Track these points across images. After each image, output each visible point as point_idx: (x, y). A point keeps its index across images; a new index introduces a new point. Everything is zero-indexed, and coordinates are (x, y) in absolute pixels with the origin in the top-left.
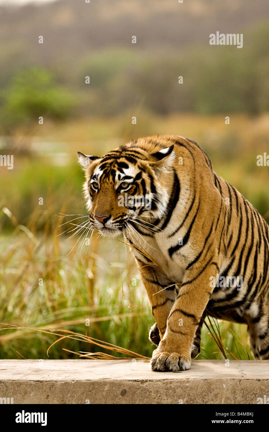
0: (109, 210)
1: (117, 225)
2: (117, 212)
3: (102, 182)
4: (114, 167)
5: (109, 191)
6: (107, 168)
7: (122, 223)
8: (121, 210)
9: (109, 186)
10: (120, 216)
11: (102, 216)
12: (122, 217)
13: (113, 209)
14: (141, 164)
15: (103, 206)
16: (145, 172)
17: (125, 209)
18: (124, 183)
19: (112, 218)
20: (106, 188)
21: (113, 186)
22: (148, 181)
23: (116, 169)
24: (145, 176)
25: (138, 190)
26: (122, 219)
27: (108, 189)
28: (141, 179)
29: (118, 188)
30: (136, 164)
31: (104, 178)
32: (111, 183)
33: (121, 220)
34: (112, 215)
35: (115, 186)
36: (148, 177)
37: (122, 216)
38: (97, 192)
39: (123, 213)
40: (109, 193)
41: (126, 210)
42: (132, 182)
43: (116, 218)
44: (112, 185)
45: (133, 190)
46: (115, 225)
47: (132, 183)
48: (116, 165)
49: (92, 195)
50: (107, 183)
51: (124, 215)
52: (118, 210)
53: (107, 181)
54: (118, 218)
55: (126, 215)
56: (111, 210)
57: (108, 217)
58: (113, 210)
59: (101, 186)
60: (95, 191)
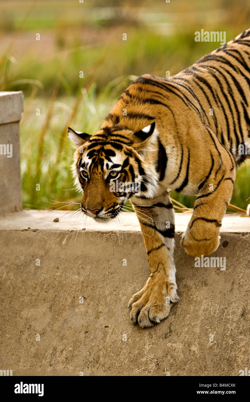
0: (100, 203)
1: (110, 215)
2: (109, 202)
3: (91, 172)
4: (102, 155)
5: (99, 182)
6: (95, 157)
7: (114, 212)
8: (112, 201)
9: (99, 177)
10: (112, 207)
11: (94, 209)
12: (114, 208)
13: (104, 200)
14: (127, 149)
15: (95, 199)
16: (131, 156)
17: (116, 198)
18: (113, 172)
19: (104, 209)
20: (96, 179)
21: (103, 176)
22: (135, 165)
23: (103, 157)
24: (132, 161)
25: (127, 177)
26: (114, 209)
27: (98, 179)
28: (129, 166)
29: (107, 178)
30: (122, 150)
31: (93, 168)
32: (100, 173)
33: (112, 210)
34: (104, 207)
35: (105, 176)
36: (135, 162)
37: (114, 206)
38: (87, 180)
39: (115, 203)
40: (99, 184)
41: (118, 199)
42: (120, 170)
43: (108, 209)
44: (101, 175)
45: (122, 178)
46: (108, 215)
47: (121, 172)
48: (103, 154)
49: (82, 183)
50: (96, 173)
51: (116, 204)
52: (109, 201)
53: (96, 171)
54: (110, 208)
55: (117, 204)
56: (103, 202)
57: (100, 209)
58: (105, 202)
59: (90, 176)
60: (85, 180)
